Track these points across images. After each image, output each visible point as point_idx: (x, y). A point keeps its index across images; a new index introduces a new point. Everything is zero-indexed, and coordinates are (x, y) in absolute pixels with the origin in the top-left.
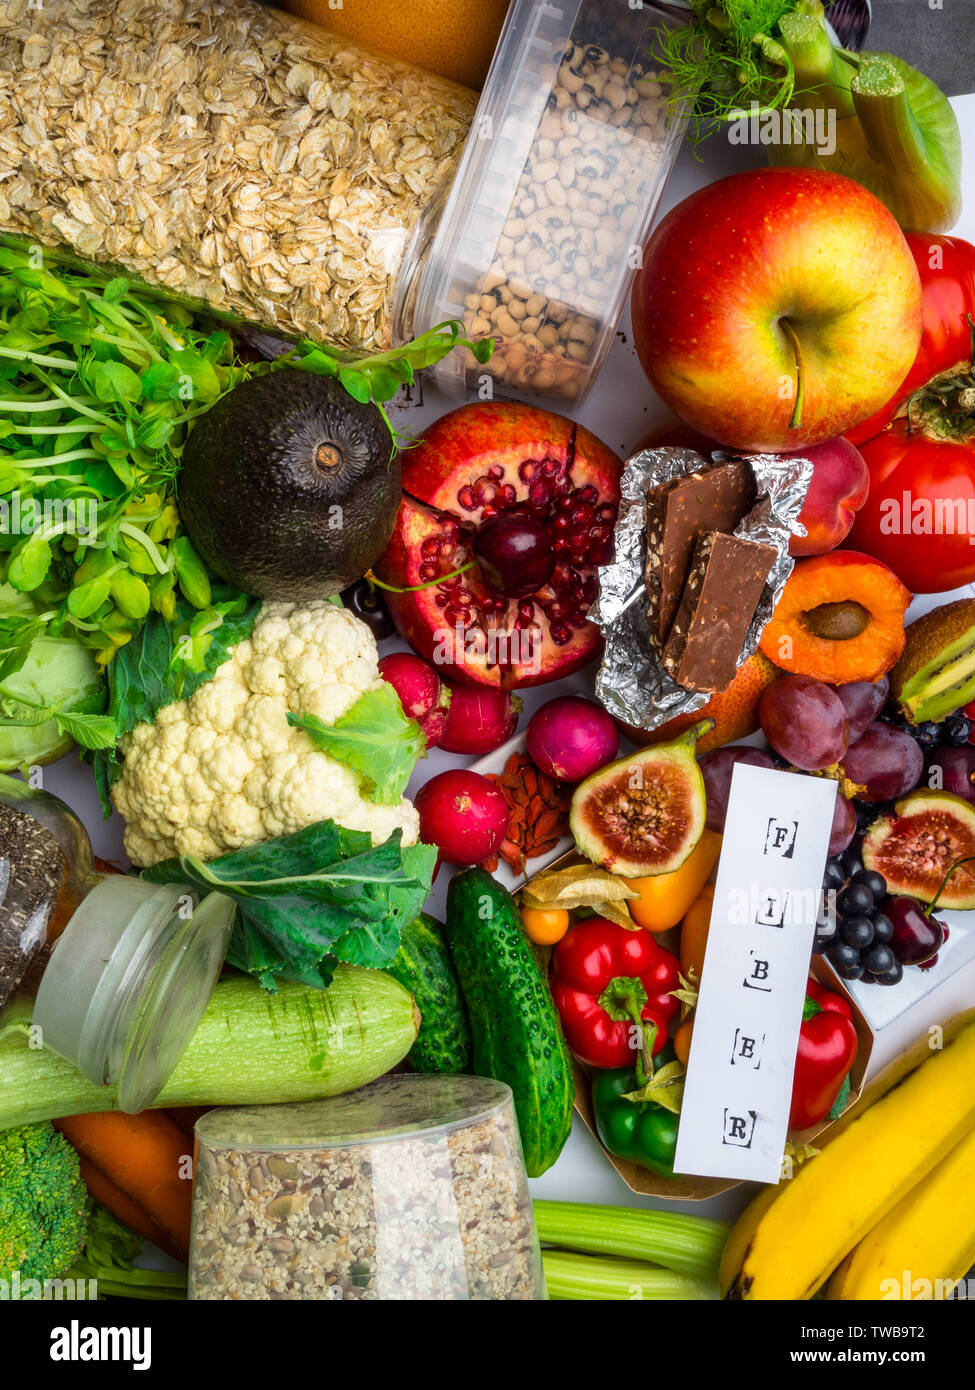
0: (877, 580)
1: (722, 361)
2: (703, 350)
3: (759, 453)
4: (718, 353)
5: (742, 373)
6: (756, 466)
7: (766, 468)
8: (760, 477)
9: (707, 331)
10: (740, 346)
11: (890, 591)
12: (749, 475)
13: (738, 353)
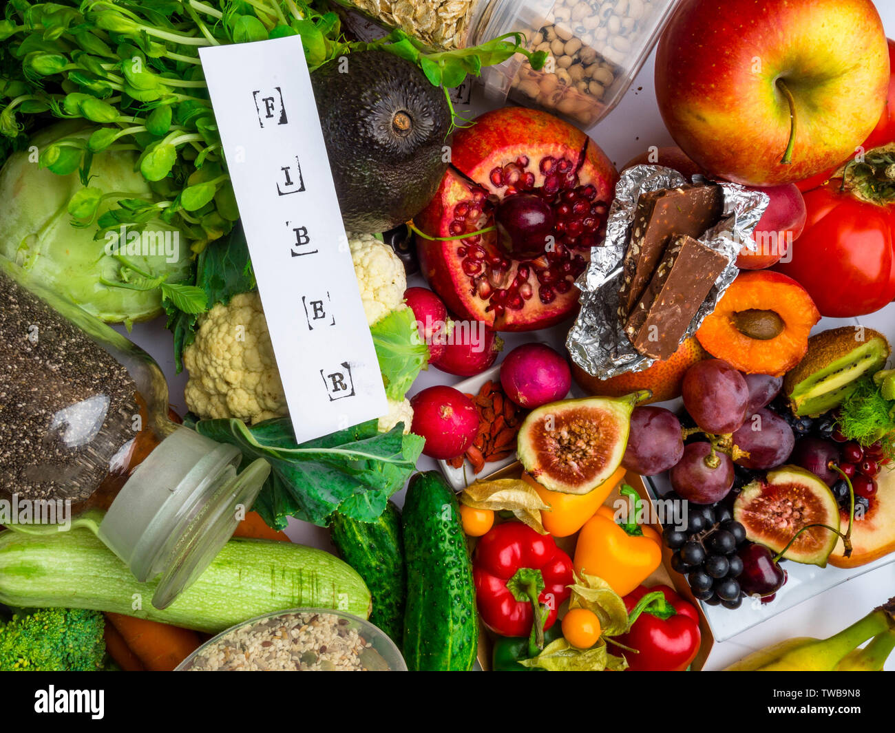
0: (797, 298)
1: (732, 104)
2: (718, 94)
3: (730, 182)
4: (730, 98)
5: (746, 116)
6: (726, 191)
7: (733, 195)
8: (727, 200)
9: (724, 79)
10: (748, 94)
11: (805, 309)
12: (719, 197)
13: (746, 99)
